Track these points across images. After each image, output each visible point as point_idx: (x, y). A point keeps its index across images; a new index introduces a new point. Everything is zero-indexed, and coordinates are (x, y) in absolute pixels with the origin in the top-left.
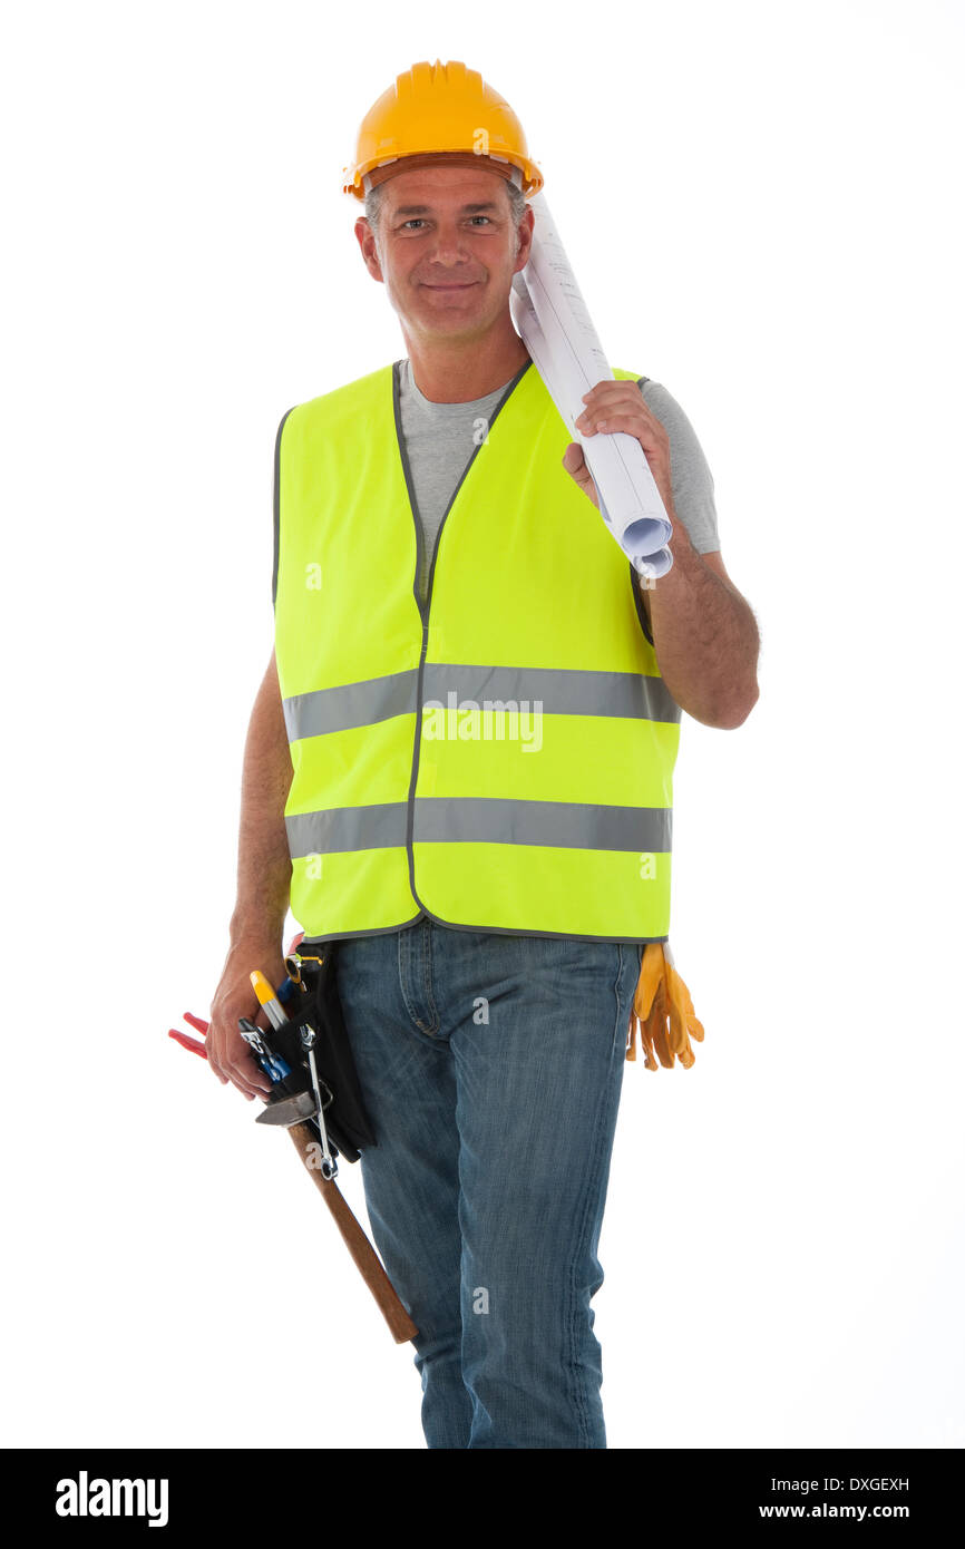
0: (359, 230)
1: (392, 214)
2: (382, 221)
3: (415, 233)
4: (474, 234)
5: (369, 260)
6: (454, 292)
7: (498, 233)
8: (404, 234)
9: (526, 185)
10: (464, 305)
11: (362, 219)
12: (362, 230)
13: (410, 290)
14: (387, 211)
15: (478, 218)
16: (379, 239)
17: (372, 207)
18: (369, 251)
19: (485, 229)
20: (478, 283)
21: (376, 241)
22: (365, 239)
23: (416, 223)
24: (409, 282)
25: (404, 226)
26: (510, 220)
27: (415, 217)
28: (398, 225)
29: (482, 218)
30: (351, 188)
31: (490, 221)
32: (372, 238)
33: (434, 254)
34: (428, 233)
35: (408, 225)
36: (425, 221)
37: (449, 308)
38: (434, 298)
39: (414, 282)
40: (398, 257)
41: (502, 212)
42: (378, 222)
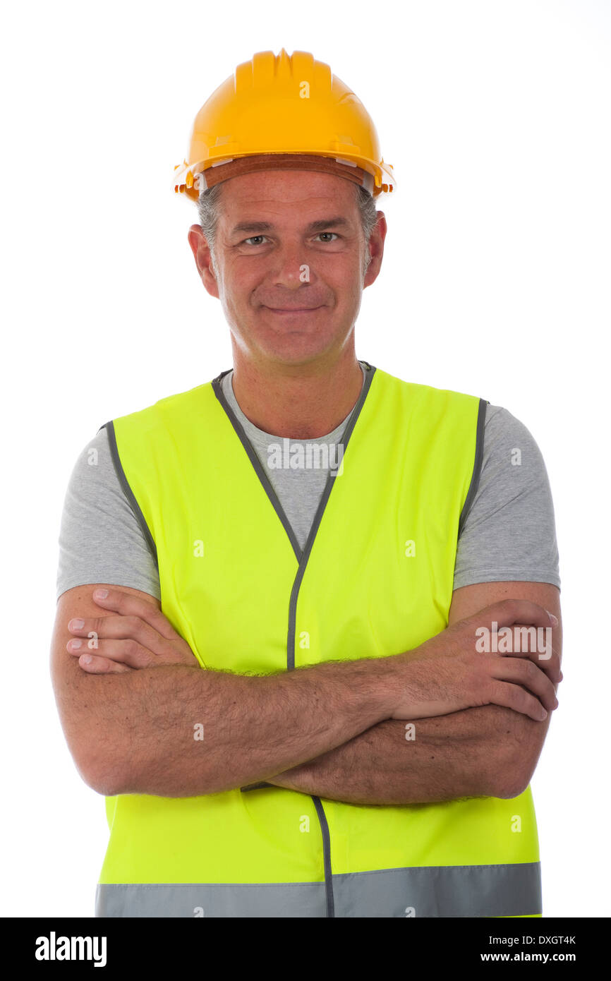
0: (193, 238)
1: (231, 230)
2: (219, 235)
3: (256, 250)
4: (321, 251)
5: (204, 272)
6: (298, 315)
7: (347, 250)
8: (244, 251)
9: (377, 191)
10: (310, 329)
11: (196, 227)
12: (197, 239)
13: (250, 313)
14: (226, 225)
15: (326, 234)
16: (216, 254)
17: (208, 217)
18: (204, 262)
19: (333, 245)
20: (324, 306)
21: (212, 255)
22: (200, 248)
23: (257, 240)
24: (249, 302)
25: (243, 242)
26: (361, 233)
27: (257, 234)
28: (237, 240)
29: (331, 234)
30: (183, 187)
31: (339, 236)
32: (207, 249)
33: (277, 275)
34: (270, 251)
35: (249, 242)
36: (267, 237)
37: (292, 333)
38: (277, 322)
39: (254, 304)
40: (236, 275)
41: (352, 226)
42: (214, 234)
